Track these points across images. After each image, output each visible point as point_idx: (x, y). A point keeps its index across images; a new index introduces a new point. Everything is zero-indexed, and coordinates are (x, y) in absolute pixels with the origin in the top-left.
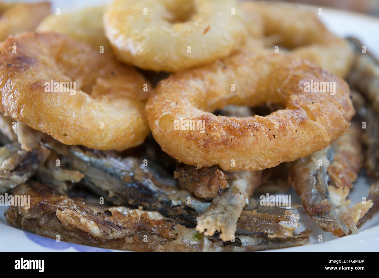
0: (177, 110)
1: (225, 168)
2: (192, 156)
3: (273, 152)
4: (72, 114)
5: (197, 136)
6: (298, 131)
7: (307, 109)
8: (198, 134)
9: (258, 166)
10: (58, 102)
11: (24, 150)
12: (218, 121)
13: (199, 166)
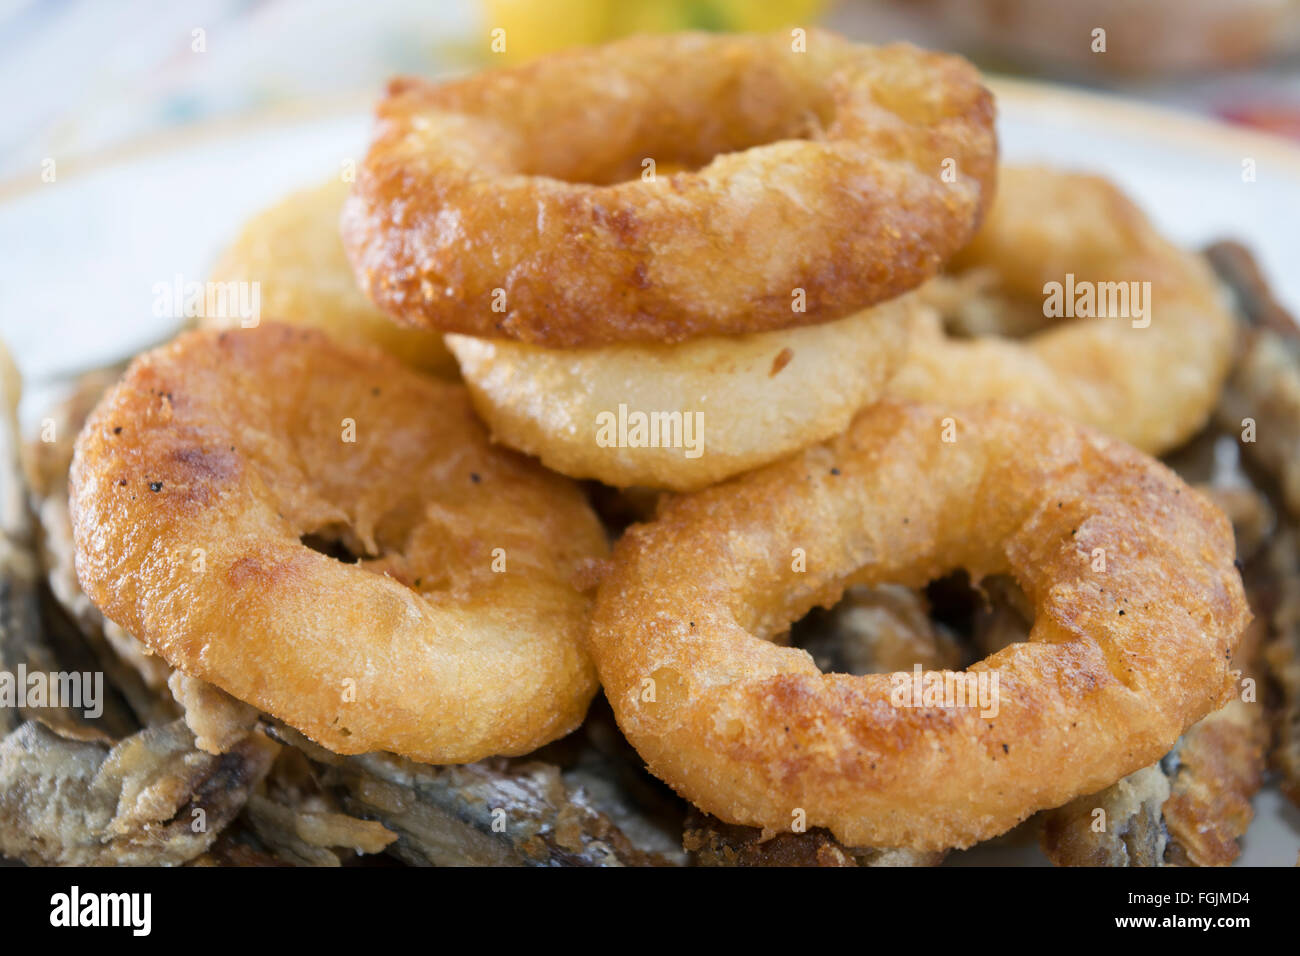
0: (693, 651)
1: (851, 841)
2: (747, 806)
3: (1001, 796)
4: (366, 669)
5: (760, 749)
6: (1080, 724)
7: (1104, 637)
8: (765, 743)
9: (955, 837)
10: (318, 626)
11: (206, 752)
12: (828, 700)
13: (768, 834)
